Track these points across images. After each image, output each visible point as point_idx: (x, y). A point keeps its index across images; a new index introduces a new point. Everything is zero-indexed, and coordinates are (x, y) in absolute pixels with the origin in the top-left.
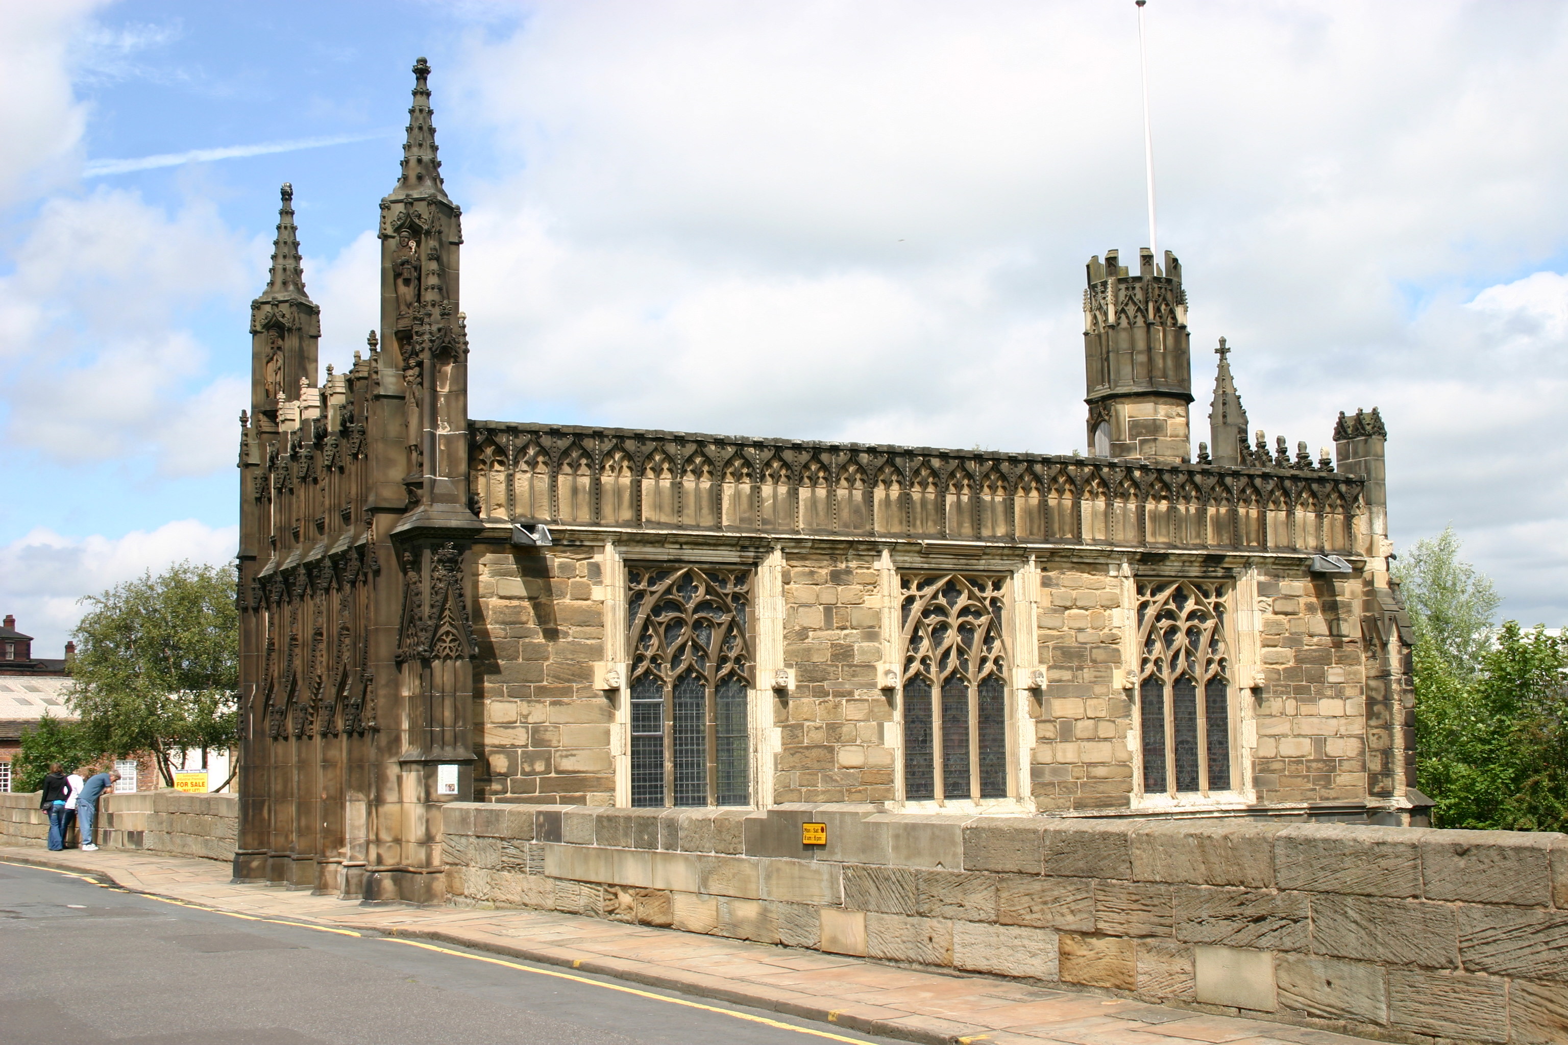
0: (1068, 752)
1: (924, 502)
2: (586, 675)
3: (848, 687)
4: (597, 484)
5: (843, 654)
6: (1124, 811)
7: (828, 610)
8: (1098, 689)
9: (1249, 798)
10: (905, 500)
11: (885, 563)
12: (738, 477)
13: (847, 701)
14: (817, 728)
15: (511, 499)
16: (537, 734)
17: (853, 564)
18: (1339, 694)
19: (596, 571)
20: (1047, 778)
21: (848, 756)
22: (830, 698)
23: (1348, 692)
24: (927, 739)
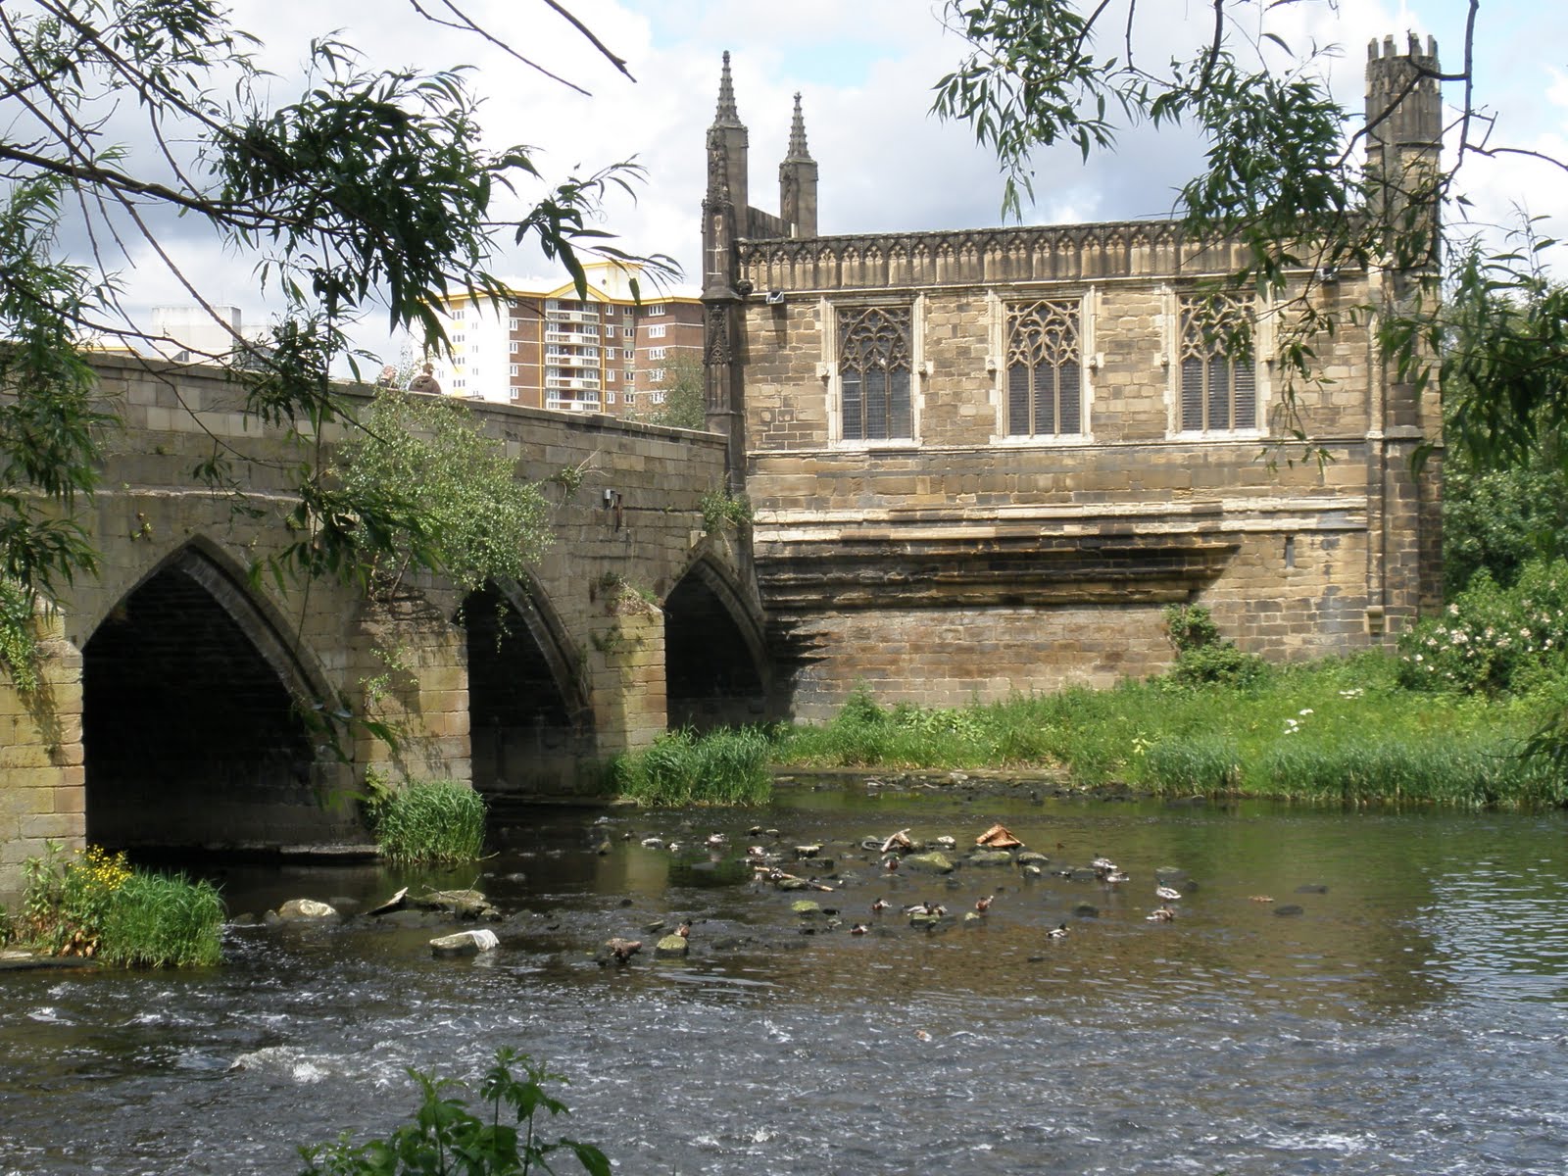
0: (1118, 406)
1: (1018, 259)
2: (813, 369)
3: (967, 370)
4: (816, 267)
5: (964, 352)
6: (1160, 441)
7: (955, 327)
8: (1142, 366)
9: (1265, 433)
10: (1006, 259)
11: (991, 296)
12: (898, 255)
13: (966, 379)
14: (947, 395)
15: (770, 280)
16: (786, 401)
17: (971, 299)
18: (1345, 361)
19: (817, 314)
20: (1103, 421)
21: (966, 410)
22: (956, 377)
23: (1353, 361)
24: (1025, 400)
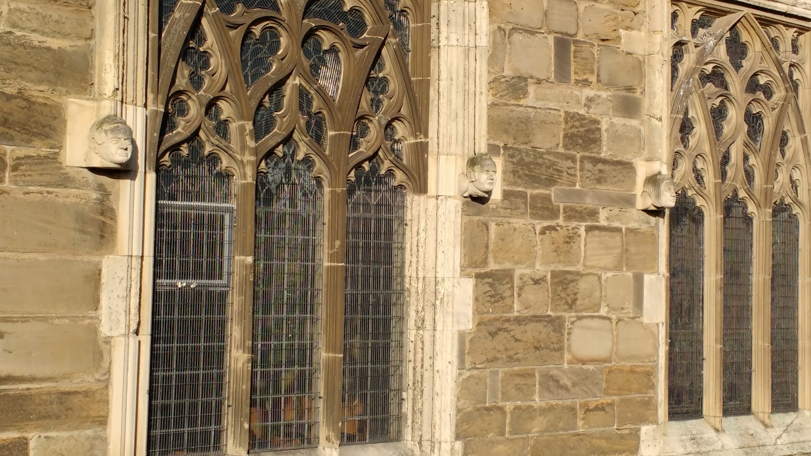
2: (43, 125)
3: (589, 203)
5: (583, 135)
7: (563, 44)
13: (589, 229)
14: (536, 282)
21: (586, 338)
22: (561, 221)
